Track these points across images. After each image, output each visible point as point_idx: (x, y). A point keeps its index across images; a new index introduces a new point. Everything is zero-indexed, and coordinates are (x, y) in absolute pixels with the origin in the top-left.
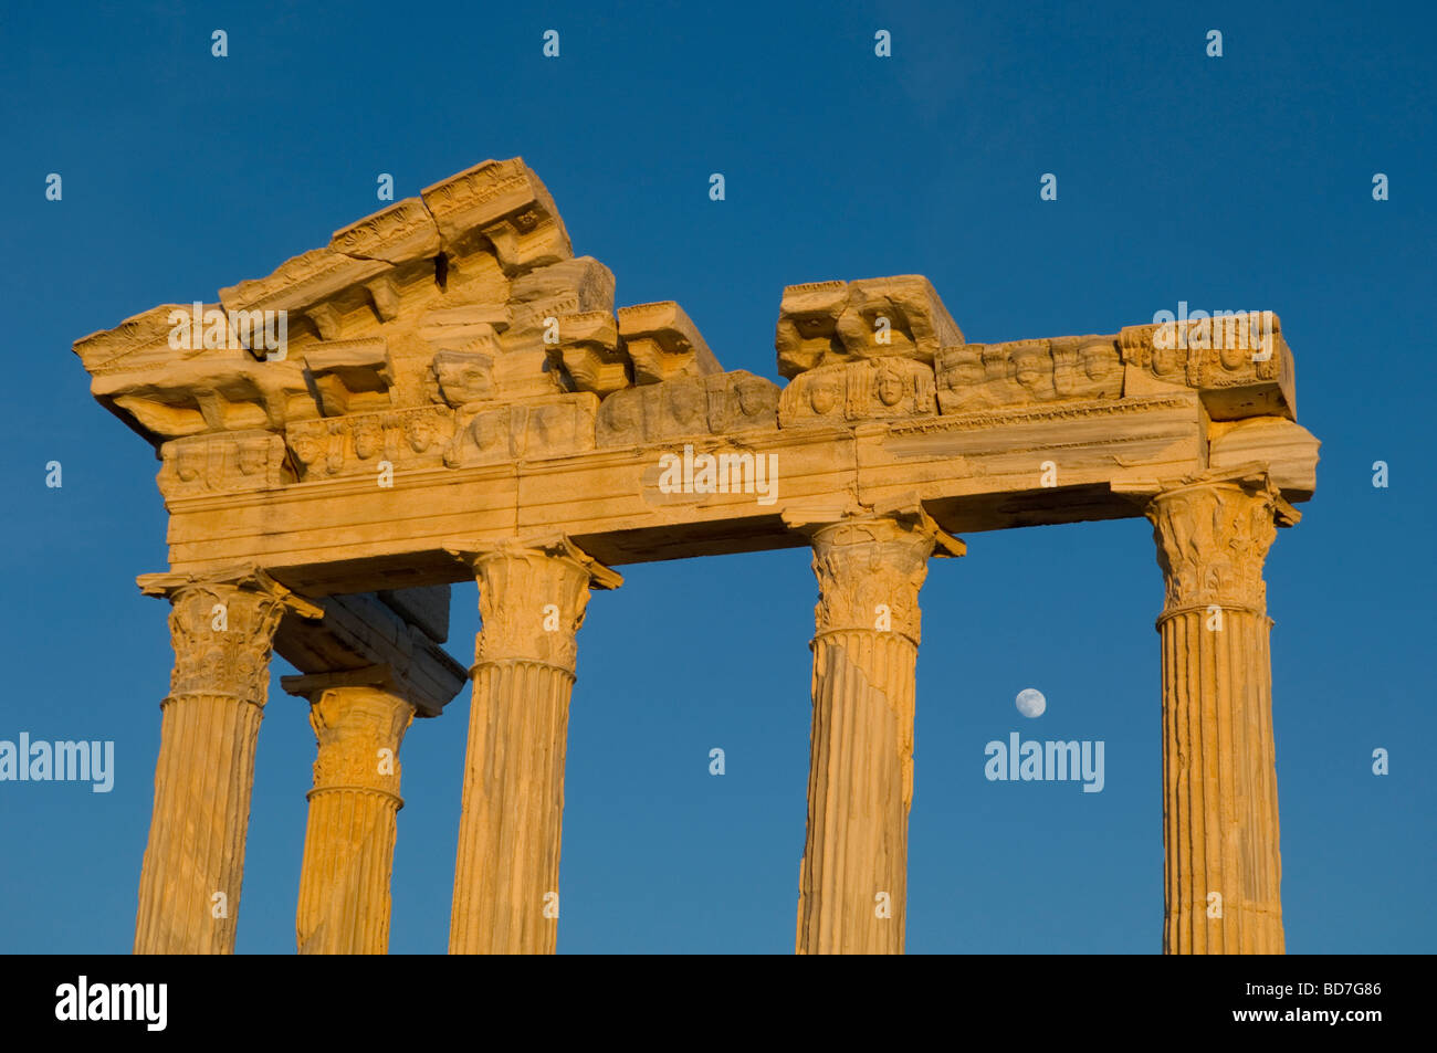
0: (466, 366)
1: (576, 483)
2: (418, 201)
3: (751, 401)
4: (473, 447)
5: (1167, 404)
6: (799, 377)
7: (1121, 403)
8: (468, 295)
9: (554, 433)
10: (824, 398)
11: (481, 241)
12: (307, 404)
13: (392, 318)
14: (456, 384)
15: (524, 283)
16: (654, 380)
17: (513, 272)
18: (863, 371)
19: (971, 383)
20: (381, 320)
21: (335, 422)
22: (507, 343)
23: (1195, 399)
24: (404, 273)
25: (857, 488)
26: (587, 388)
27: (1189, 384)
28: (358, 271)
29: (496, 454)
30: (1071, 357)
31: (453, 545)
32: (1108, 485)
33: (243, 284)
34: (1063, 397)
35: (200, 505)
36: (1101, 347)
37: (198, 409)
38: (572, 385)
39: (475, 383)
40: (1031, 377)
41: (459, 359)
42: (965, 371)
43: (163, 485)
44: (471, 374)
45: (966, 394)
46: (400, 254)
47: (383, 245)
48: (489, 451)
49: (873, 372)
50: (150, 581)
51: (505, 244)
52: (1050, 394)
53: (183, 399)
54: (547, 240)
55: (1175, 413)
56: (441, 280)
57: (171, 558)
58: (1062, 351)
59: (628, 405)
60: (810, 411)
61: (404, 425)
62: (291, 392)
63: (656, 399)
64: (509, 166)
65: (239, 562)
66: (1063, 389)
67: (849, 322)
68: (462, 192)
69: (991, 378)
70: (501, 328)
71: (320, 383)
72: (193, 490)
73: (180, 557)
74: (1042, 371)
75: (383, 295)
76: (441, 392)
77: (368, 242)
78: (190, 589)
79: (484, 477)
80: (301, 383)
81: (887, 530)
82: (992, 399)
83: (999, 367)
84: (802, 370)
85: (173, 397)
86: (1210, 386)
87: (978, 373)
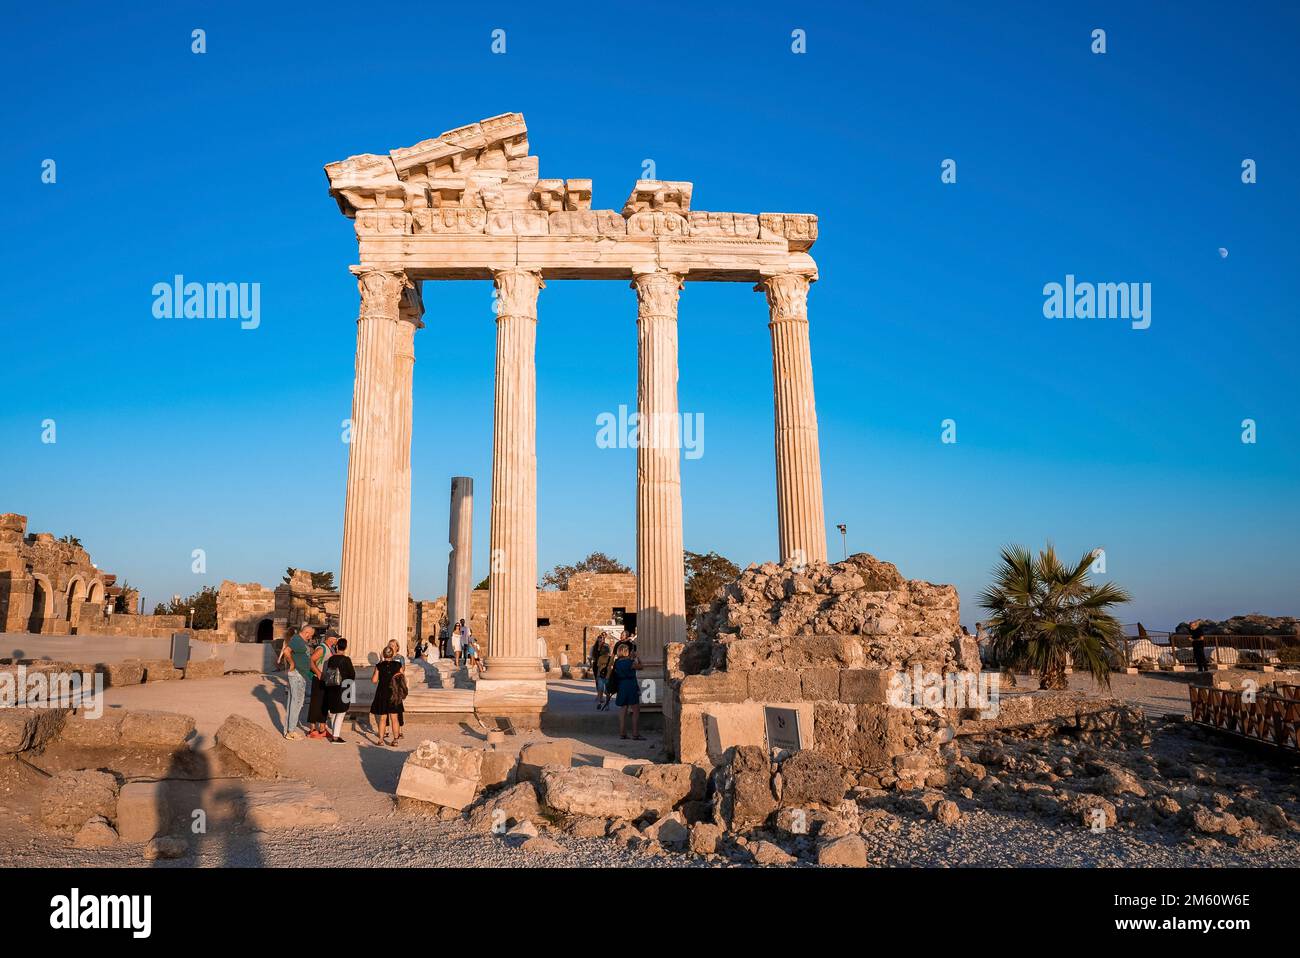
0: (496, 194)
1: (542, 247)
2: (478, 124)
3: (616, 222)
4: (497, 228)
5: (778, 243)
6: (634, 216)
7: (758, 241)
8: (492, 166)
9: (532, 226)
10: (645, 225)
11: (500, 145)
12: (424, 201)
13: (459, 171)
14: (491, 201)
15: (514, 164)
16: (575, 209)
17: (510, 159)
18: (660, 216)
19: (703, 226)
20: (454, 171)
21: (435, 211)
22: (506, 186)
23: (787, 242)
24: (467, 154)
25: (658, 261)
26: (546, 209)
27: (785, 237)
28: (450, 150)
29: (508, 231)
30: (741, 221)
31: (492, 267)
32: (758, 271)
33: (400, 149)
34: (737, 236)
35: (375, 239)
36: (753, 218)
37: (375, 199)
38: (541, 206)
39: (497, 201)
40: (726, 227)
41: (492, 191)
42: (701, 221)
43: (357, 229)
44: (496, 198)
45: (700, 230)
46: (469, 145)
47: (463, 141)
48: (504, 230)
49: (664, 217)
50: (354, 268)
51: (509, 147)
52: (733, 234)
53: (370, 195)
54: (524, 147)
55: (780, 247)
56: (478, 158)
57: (361, 259)
58: (738, 219)
59: (564, 217)
60: (639, 229)
61: (467, 215)
62: (416, 196)
63: (576, 217)
64: (518, 116)
65: (396, 264)
66: (738, 233)
67: (660, 197)
68: (497, 124)
69: (710, 225)
70: (504, 180)
71: (433, 194)
72: (371, 231)
73: (366, 259)
74: (730, 225)
75: (457, 160)
76: (484, 203)
77: (455, 139)
78: (373, 273)
79: (502, 239)
80: (422, 193)
81: (671, 278)
82: (711, 233)
83: (714, 222)
84: (634, 213)
85: (366, 193)
86: (792, 239)
87: (705, 222)
